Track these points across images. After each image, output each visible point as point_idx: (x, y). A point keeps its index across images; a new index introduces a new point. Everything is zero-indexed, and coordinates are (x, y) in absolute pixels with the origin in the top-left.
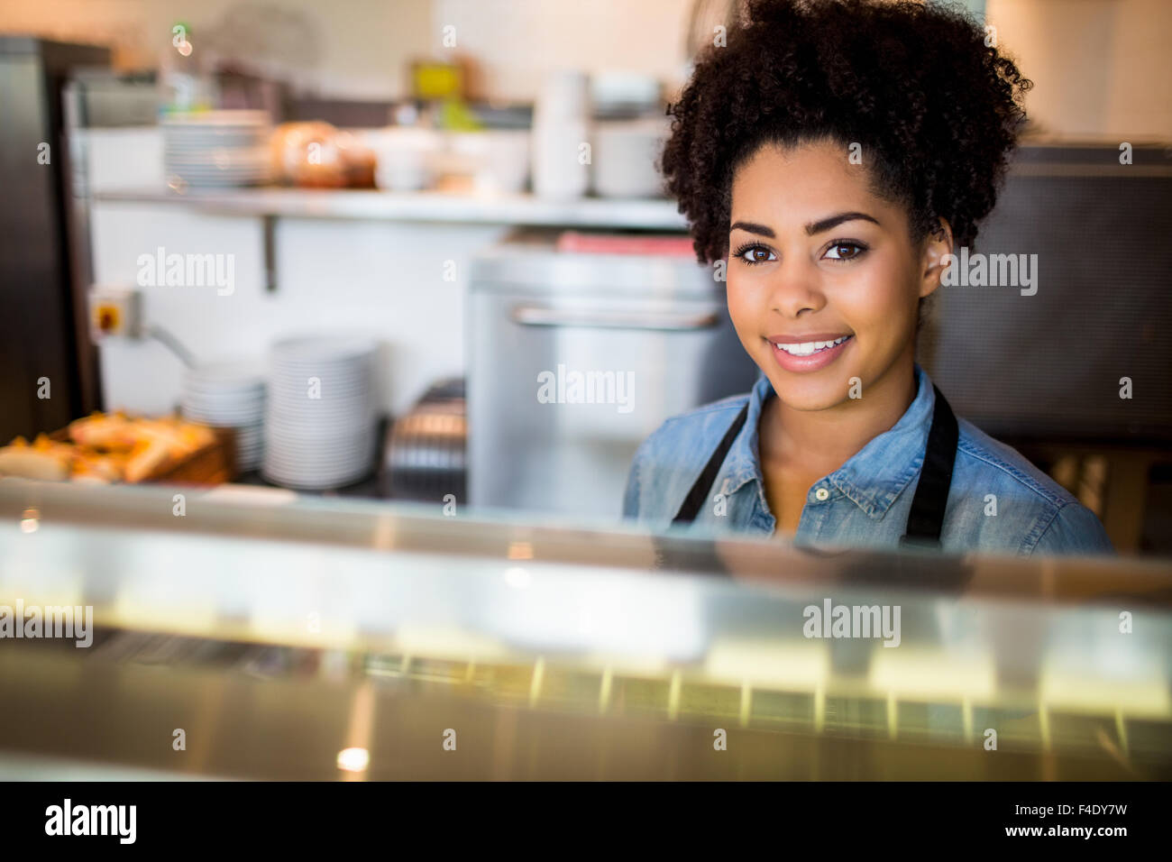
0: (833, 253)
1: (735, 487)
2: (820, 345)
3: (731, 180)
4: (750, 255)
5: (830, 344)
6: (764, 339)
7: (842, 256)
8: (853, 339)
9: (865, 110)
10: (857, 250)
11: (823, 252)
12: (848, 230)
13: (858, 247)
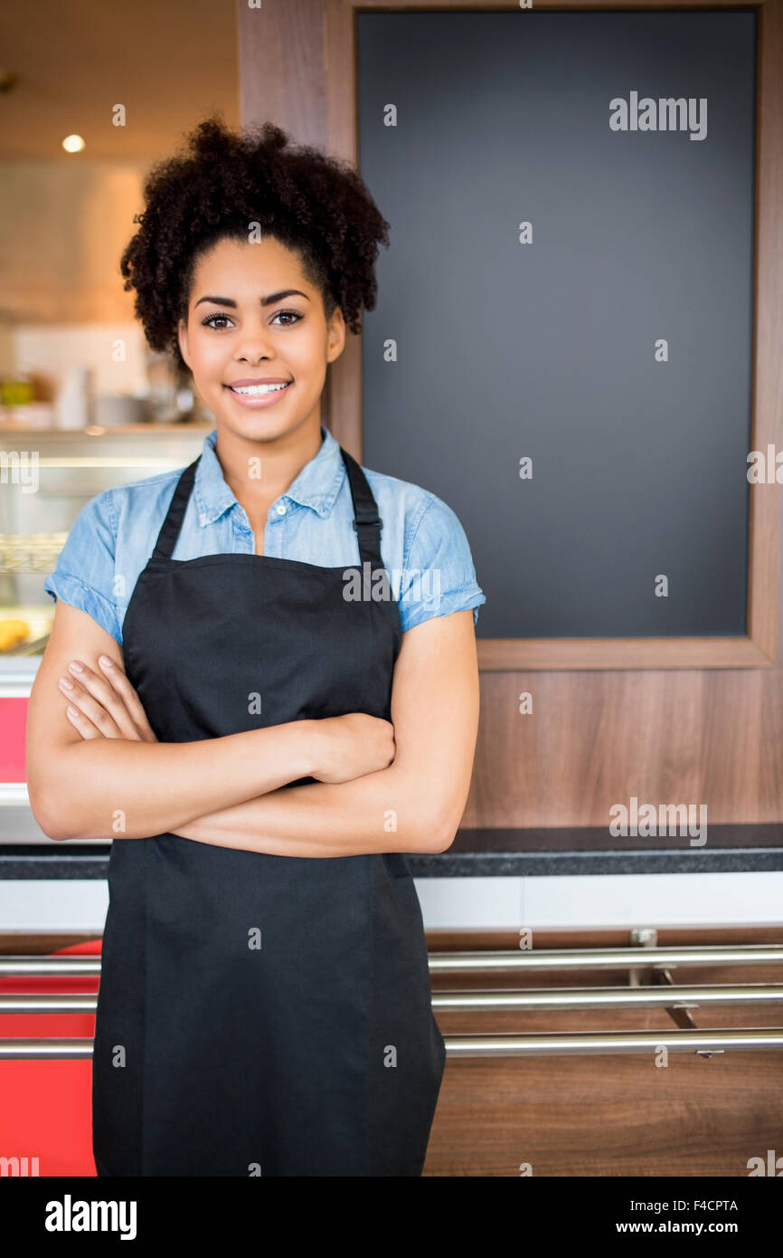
0: (277, 321)
1: (215, 516)
2: (272, 387)
3: (192, 268)
4: (213, 324)
5: (278, 387)
6: (225, 386)
7: (284, 322)
8: (292, 385)
9: (304, 222)
10: (294, 319)
11: (271, 319)
12: (289, 303)
13: (295, 316)
